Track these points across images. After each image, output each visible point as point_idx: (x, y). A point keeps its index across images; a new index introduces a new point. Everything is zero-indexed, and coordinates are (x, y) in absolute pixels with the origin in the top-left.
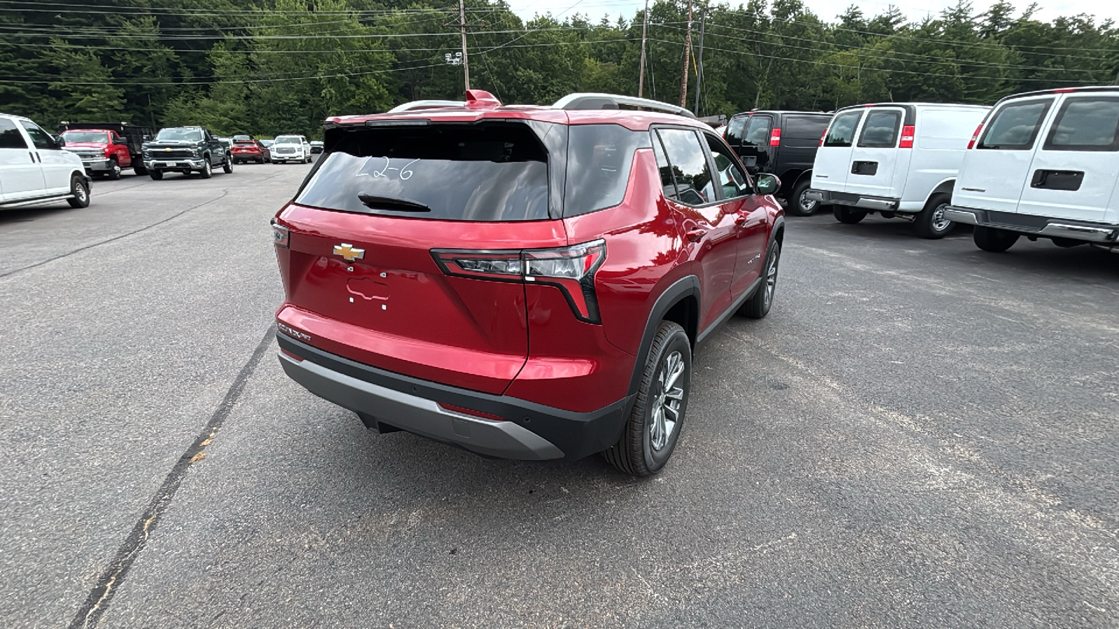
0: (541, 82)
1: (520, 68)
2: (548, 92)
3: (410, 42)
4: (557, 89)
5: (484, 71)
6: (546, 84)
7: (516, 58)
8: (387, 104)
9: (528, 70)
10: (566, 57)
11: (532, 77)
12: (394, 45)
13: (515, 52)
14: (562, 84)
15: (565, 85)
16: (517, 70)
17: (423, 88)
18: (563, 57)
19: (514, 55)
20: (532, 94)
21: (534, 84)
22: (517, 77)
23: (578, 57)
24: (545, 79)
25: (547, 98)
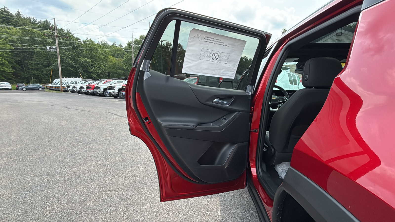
0: (91, 63)
1: (81, 57)
2: (94, 67)
3: (22, 42)
4: (98, 66)
5: (63, 57)
6: (93, 64)
7: (79, 53)
8: (7, 68)
9: (85, 58)
10: (101, 54)
11: (87, 61)
12: (12, 42)
13: (78, 50)
14: (100, 64)
15: (101, 64)
16: (79, 58)
17: (30, 62)
18: (100, 54)
19: (78, 52)
20: (87, 67)
21: (88, 63)
22: (80, 60)
23: (106, 55)
24: (92, 62)
25: (94, 69)
